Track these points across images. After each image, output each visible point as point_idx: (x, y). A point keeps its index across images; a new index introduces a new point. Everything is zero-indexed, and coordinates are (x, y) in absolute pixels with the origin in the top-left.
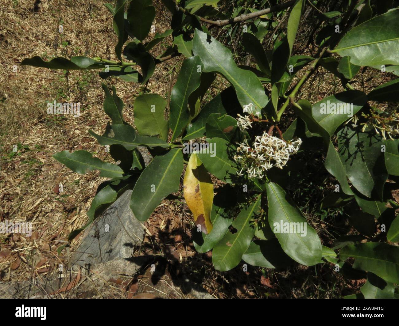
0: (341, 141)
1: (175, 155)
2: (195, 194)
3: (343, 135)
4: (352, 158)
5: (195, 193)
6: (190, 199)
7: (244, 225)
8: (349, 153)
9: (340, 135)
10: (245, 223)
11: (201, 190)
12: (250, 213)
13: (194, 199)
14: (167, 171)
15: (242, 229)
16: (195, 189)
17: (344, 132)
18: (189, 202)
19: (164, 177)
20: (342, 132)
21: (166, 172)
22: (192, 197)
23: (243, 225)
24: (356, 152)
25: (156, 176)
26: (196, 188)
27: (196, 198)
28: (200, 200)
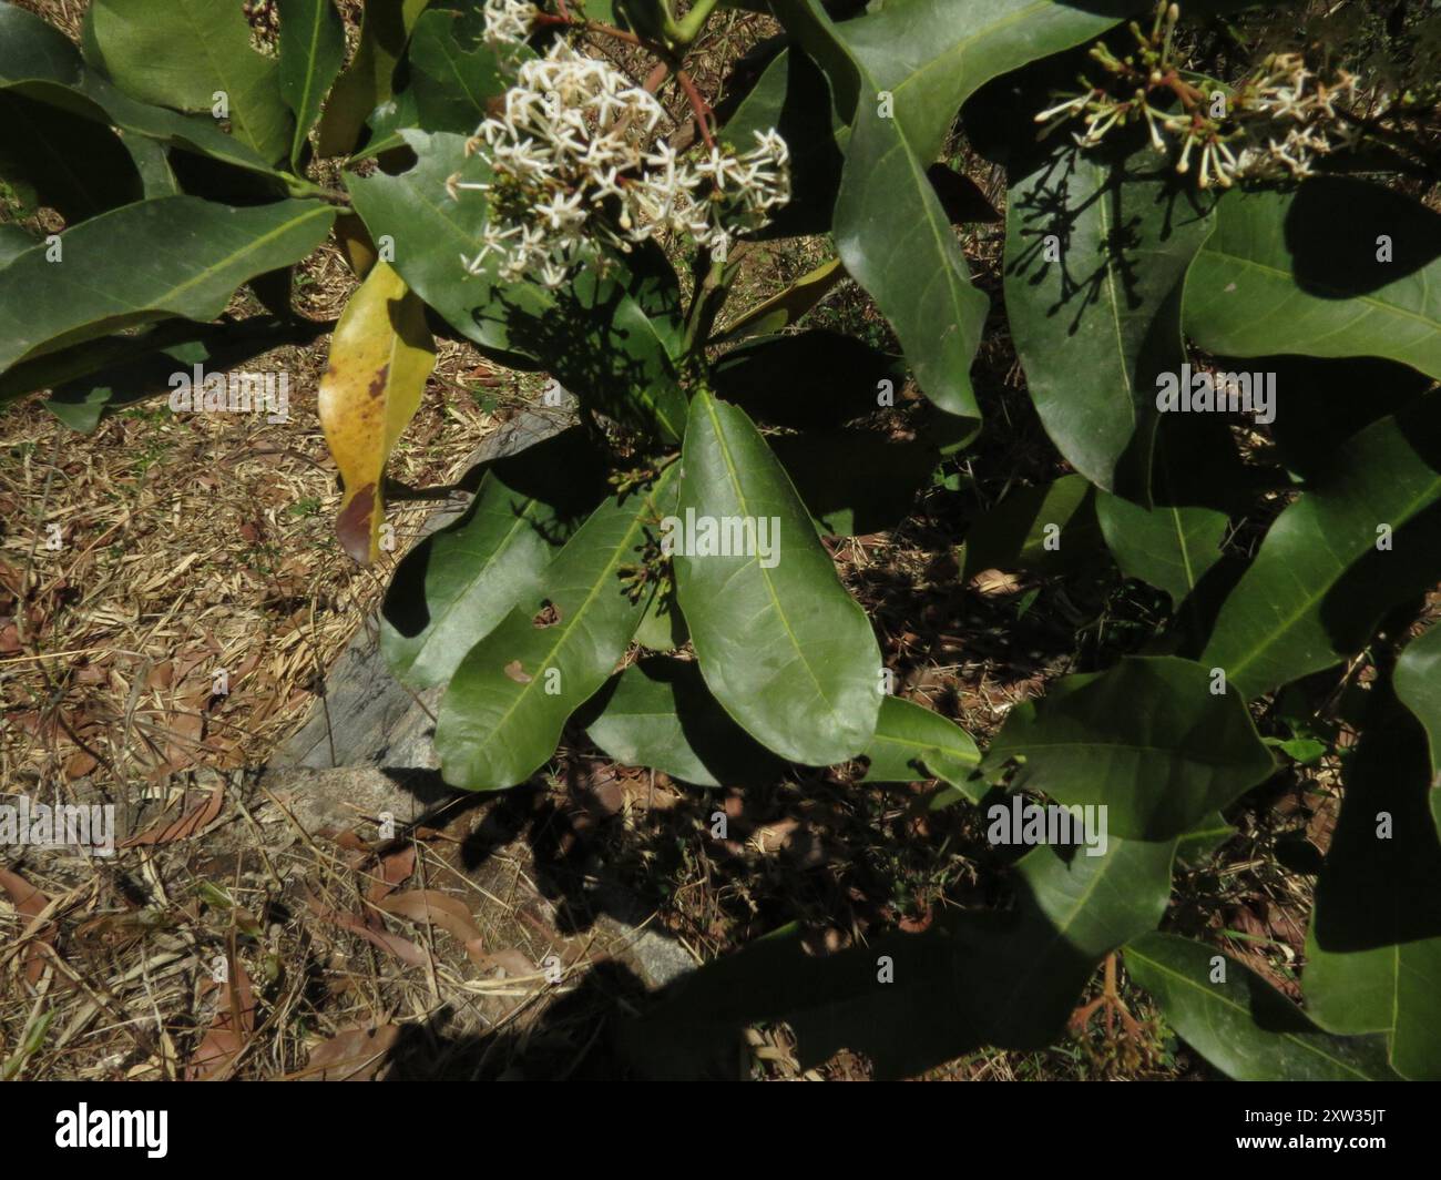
0: (1028, 219)
1: (298, 220)
2: (367, 402)
3: (1042, 194)
4: (1077, 300)
5: (369, 397)
6: (342, 418)
7: (595, 591)
8: (1066, 277)
9: (1026, 194)
10: (599, 584)
11: (393, 384)
12: (622, 537)
13: (360, 421)
14: (226, 262)
15: (584, 609)
16: (370, 381)
17: (1052, 184)
18: (334, 433)
19: (196, 280)
20: (1040, 184)
21: (217, 267)
22: (353, 415)
23: (589, 592)
24: (1100, 275)
25: (158, 267)
26: (378, 379)
27: (365, 417)
28: (378, 425)
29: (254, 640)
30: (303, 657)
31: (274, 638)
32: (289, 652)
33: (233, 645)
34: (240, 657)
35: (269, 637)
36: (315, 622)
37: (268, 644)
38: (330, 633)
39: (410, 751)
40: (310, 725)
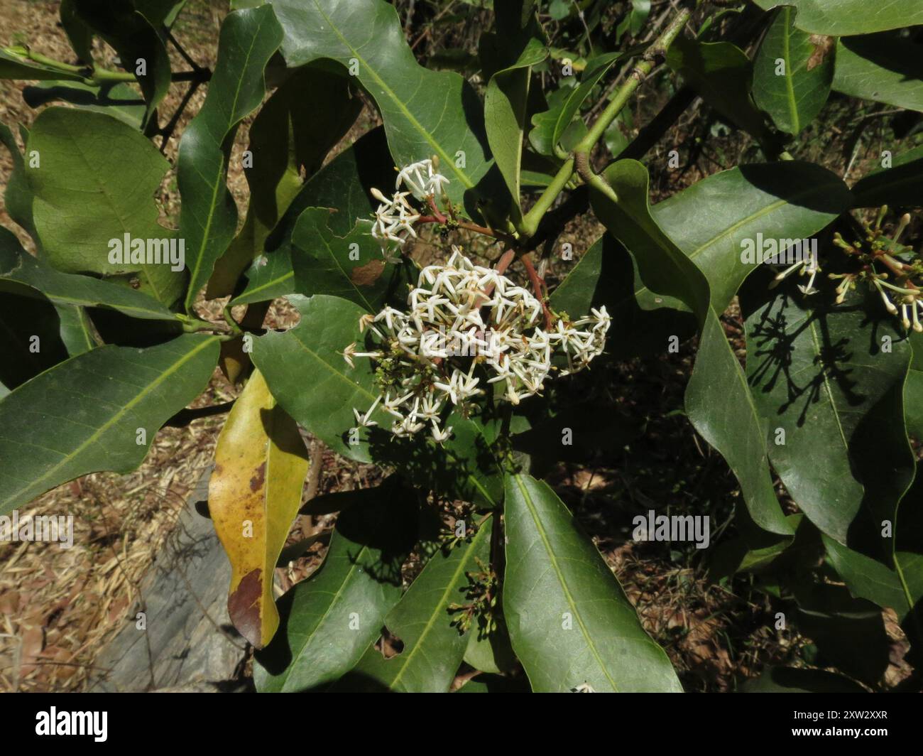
0: (759, 344)
1: (192, 353)
2: (249, 495)
3: (767, 324)
4: (802, 399)
5: (250, 491)
6: (229, 509)
7: (430, 624)
8: (790, 383)
9: (756, 326)
10: (433, 618)
11: (270, 481)
12: (450, 580)
13: (243, 512)
14: (138, 398)
15: (421, 639)
16: (251, 476)
17: (773, 315)
18: (222, 522)
19: (114, 420)
20: (765, 317)
21: (131, 404)
22: (237, 507)
23: (425, 625)
24: (818, 381)
25: (83, 413)
26: (256, 474)
27: (248, 508)
28: (260, 516)
29: (82, 568)
30: (118, 579)
31: (97, 566)
32: (108, 575)
33: (66, 574)
34: (71, 582)
35: (93, 565)
36: (127, 551)
37: (92, 571)
38: (138, 558)
39: (207, 653)
40: (125, 631)
